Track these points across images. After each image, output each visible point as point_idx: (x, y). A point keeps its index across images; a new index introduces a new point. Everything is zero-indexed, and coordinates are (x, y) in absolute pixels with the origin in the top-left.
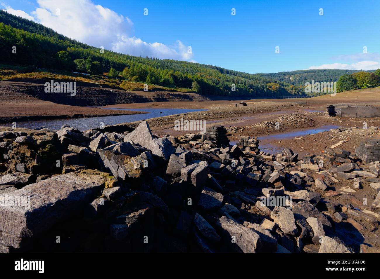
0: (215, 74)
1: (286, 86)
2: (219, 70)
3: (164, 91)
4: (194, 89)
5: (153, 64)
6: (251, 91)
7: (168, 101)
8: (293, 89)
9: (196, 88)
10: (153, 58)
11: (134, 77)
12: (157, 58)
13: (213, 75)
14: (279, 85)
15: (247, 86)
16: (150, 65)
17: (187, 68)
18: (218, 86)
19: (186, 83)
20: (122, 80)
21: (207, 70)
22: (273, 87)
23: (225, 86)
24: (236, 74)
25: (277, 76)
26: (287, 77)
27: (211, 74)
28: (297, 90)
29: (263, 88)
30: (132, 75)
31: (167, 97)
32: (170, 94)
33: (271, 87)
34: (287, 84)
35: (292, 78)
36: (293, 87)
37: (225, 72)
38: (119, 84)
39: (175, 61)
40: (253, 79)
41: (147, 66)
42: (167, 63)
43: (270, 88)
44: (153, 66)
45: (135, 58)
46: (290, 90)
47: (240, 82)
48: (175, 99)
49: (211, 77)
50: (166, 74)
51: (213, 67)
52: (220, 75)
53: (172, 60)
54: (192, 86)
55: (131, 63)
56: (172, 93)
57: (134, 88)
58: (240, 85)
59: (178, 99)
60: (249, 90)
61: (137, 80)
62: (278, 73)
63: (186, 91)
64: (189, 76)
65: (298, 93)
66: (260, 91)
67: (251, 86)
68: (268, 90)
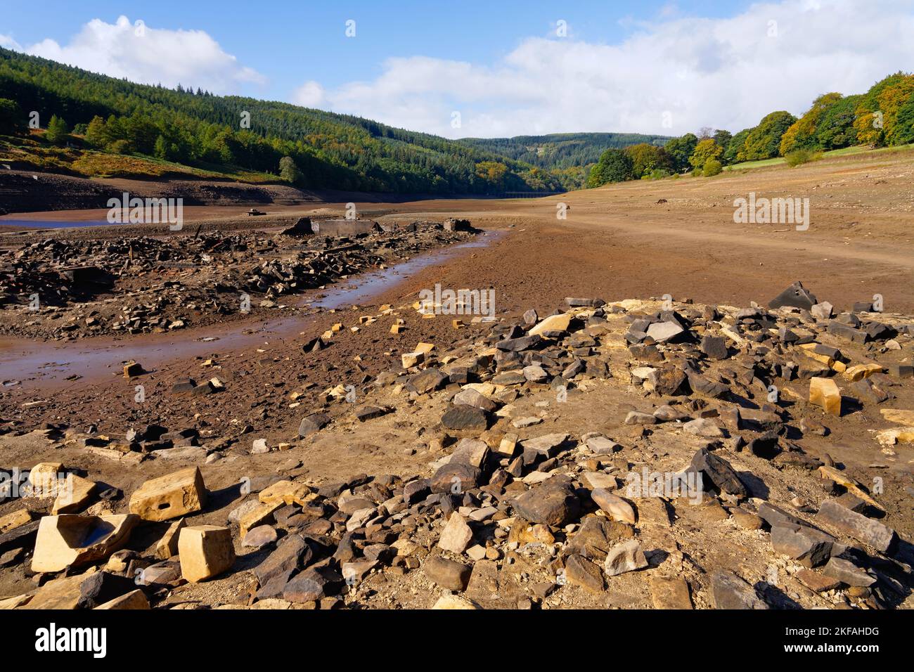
0: (354, 138)
1: (521, 169)
2: (367, 128)
3: (193, 180)
4: (286, 175)
5: (194, 106)
6: (438, 181)
7: (203, 204)
8: (537, 177)
9: (291, 174)
10: (195, 92)
11: (118, 141)
12: (207, 92)
13: (349, 139)
14: (503, 167)
15: (428, 167)
16: (184, 111)
17: (285, 121)
18: (355, 168)
19: (265, 159)
20: (82, 151)
21: (336, 127)
22: (491, 172)
23: (370, 167)
24: (410, 138)
25: (510, 144)
26: (530, 149)
27: (344, 137)
28: (545, 178)
29: (467, 173)
30: (114, 139)
31: (200, 195)
32: (209, 188)
33: (485, 172)
34: (526, 164)
35: (541, 151)
36: (536, 173)
37: (384, 133)
38: (71, 160)
39: (257, 101)
40: (449, 151)
41: (174, 112)
42: (236, 105)
43: (482, 175)
44: (192, 113)
45: (142, 89)
46: (530, 180)
47: (412, 160)
48: (223, 199)
49: (343, 145)
50: (214, 136)
51: (353, 121)
52: (368, 140)
53: (247, 100)
54: (280, 169)
55: (121, 102)
56: (216, 184)
57: (110, 170)
58: (412, 165)
59: (229, 200)
60: (431, 177)
61: (125, 151)
62: (512, 139)
63: (261, 181)
64: (276, 144)
65: (547, 186)
66: (458, 181)
67: (439, 170)
68: (477, 178)
